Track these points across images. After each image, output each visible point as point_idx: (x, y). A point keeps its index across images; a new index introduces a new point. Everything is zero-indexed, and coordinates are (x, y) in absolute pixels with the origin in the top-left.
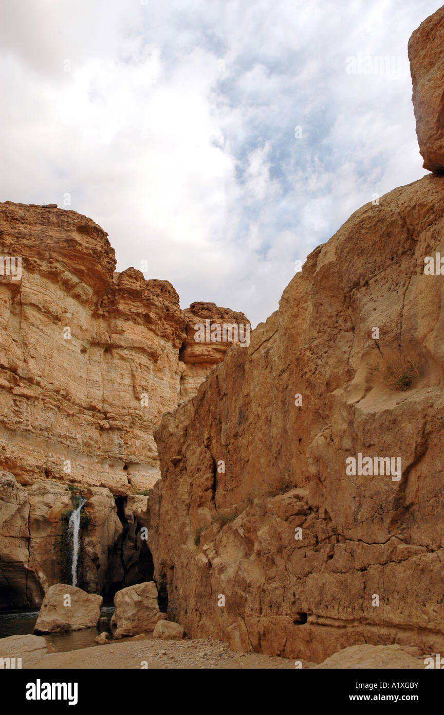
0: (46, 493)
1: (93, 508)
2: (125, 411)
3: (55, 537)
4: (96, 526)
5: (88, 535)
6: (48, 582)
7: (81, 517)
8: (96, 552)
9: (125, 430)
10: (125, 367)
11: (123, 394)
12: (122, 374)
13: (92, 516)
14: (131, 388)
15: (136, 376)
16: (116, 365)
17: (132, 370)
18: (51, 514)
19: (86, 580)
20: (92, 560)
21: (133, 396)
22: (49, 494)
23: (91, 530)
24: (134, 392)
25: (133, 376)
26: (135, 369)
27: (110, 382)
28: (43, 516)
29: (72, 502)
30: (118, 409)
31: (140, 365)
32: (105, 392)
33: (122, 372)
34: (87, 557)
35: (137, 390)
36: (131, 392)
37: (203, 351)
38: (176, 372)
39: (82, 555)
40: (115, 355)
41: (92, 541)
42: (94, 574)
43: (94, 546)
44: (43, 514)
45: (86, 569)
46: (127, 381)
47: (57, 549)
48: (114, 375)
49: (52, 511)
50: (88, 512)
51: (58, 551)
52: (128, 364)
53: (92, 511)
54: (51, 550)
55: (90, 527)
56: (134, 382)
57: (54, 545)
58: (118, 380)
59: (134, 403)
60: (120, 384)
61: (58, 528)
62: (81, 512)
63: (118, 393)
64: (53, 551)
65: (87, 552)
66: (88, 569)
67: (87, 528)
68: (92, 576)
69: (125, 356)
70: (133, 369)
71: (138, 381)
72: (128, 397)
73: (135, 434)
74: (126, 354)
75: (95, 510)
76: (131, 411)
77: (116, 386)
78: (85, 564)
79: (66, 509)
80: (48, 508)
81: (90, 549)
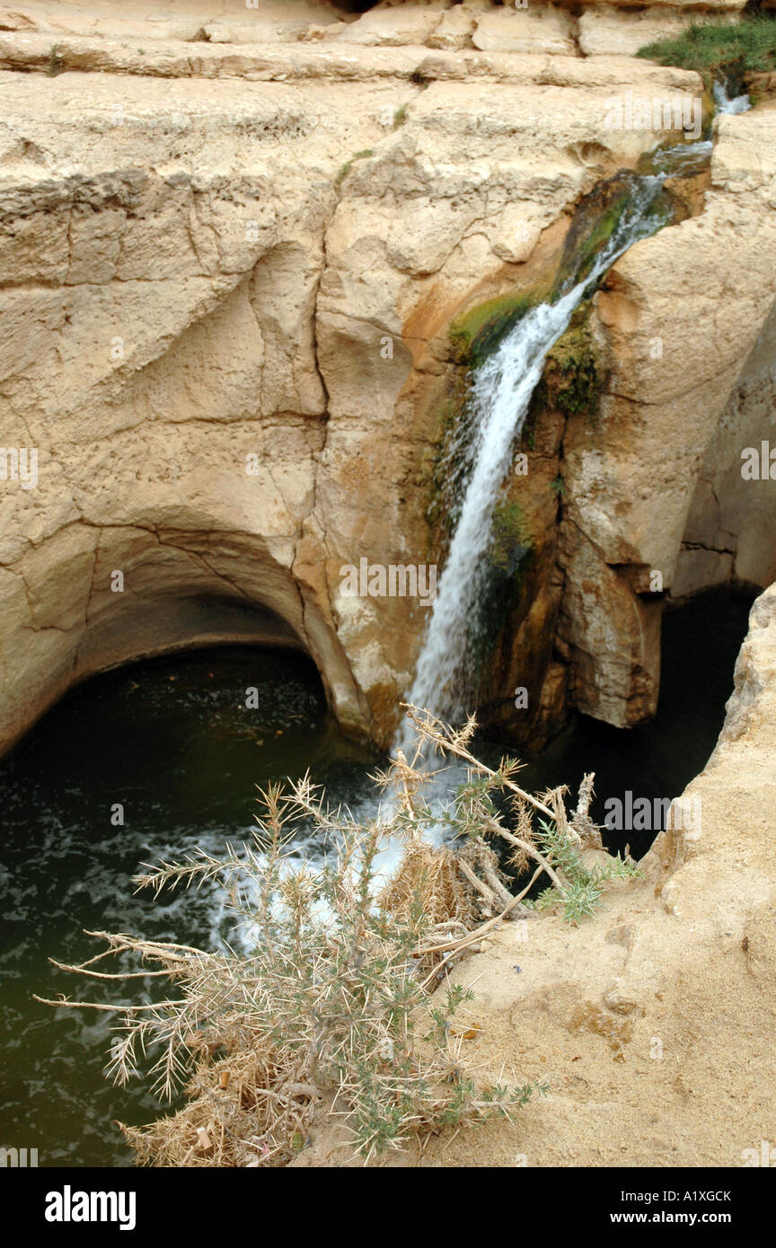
0: (411, 195)
1: (636, 306)
3: (406, 448)
4: (643, 404)
5: (600, 445)
6: (380, 640)
7: (549, 358)
8: (631, 539)
13: (622, 356)
18: (421, 314)
19: (584, 643)
20: (613, 567)
22: (424, 200)
23: (618, 423)
28: (374, 322)
29: (572, 235)
34: (587, 551)
39: (561, 535)
41: (615, 483)
42: (620, 631)
43: (623, 508)
44: (372, 313)
45: (580, 597)
47: (415, 507)
49: (432, 295)
50: (606, 327)
51: (416, 518)
53: (625, 324)
54: (387, 504)
55: (607, 407)
57: (401, 484)
61: (428, 400)
62: (577, 320)
64: (395, 512)
65: (587, 529)
66: (589, 599)
67: (594, 411)
68: (610, 635)
75: (646, 318)
78: (577, 580)
79: (505, 289)
80: (404, 278)
81: (598, 517)
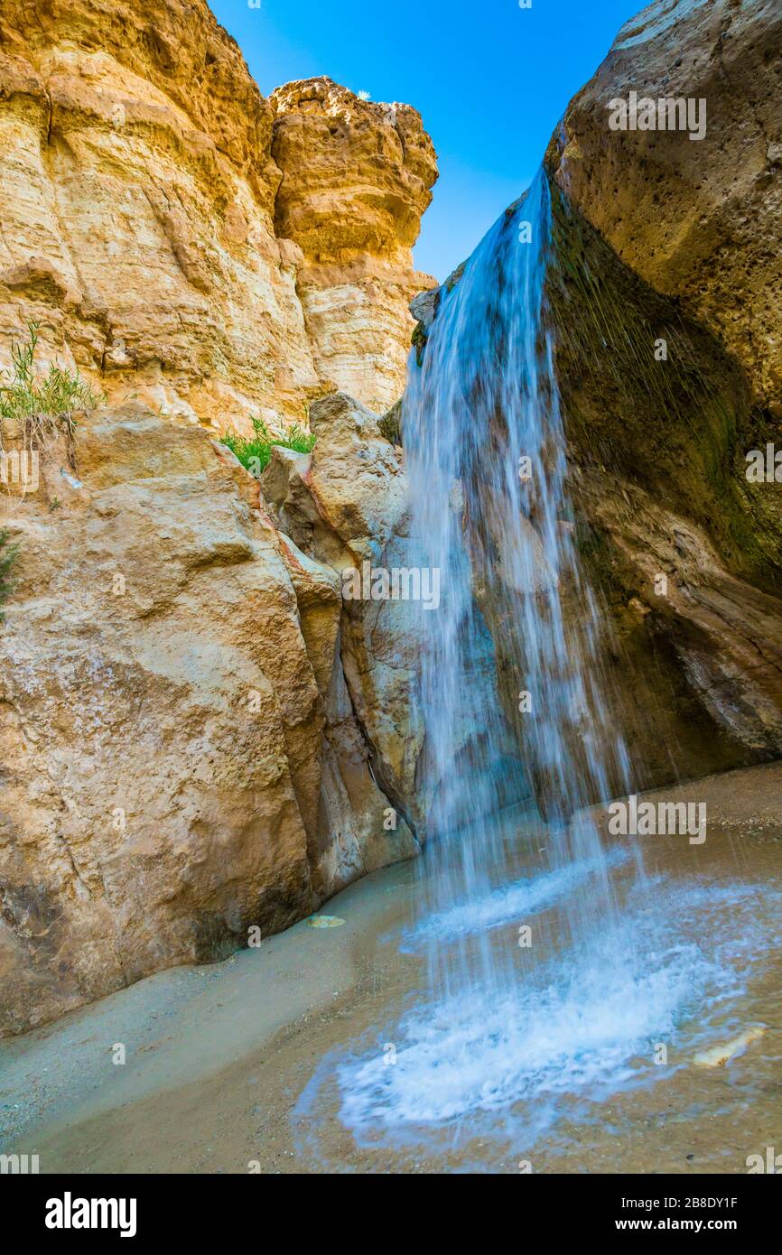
2: (172, 320)
9: (187, 372)
10: (128, 194)
11: (146, 272)
12: (127, 218)
14: (168, 258)
15: (174, 220)
16: (96, 185)
17: (154, 206)
21: (185, 279)
24: (181, 266)
25: (164, 222)
26: (164, 199)
27: (93, 238)
30: (145, 315)
31: (175, 190)
32: (81, 266)
33: (126, 208)
35: (189, 257)
36: (175, 270)
37: (332, 204)
38: (281, 267)
40: (83, 151)
46: (148, 237)
48: (96, 215)
52: (136, 186)
56: (172, 240)
58: (120, 235)
59: (192, 299)
60: (127, 244)
63: (130, 268)
69: (115, 152)
70: (157, 200)
71: (184, 234)
72: (169, 279)
73: (221, 395)
74: (119, 149)
76: (189, 319)
77: (114, 248)
